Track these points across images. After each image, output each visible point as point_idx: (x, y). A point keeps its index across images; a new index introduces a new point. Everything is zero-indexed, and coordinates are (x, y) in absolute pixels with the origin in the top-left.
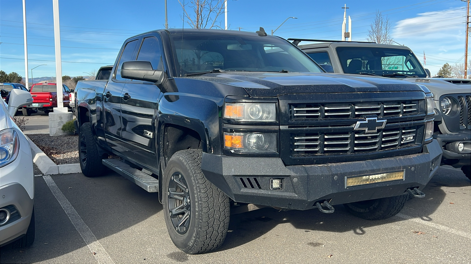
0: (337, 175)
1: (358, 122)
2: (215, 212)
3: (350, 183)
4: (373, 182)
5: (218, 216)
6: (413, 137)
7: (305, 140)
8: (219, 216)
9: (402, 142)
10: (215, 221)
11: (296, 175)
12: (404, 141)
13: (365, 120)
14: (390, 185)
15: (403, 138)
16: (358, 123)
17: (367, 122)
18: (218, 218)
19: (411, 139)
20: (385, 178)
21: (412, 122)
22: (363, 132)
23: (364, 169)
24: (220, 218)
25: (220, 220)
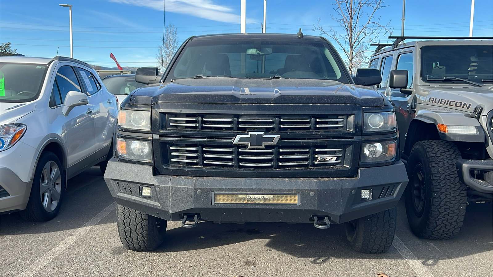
0: (200, 189)
1: (238, 135)
2: (131, 213)
3: (222, 199)
4: (253, 202)
5: (133, 217)
6: (336, 157)
7: (185, 151)
8: (135, 218)
9: (316, 163)
10: (131, 222)
11: (158, 184)
12: (318, 161)
13: (248, 135)
14: (275, 208)
15: (317, 157)
16: (238, 137)
17: (249, 136)
18: (134, 219)
19: (333, 159)
20: (270, 200)
21: (326, 140)
22: (245, 147)
23: (239, 187)
24: (136, 220)
25: (136, 221)
